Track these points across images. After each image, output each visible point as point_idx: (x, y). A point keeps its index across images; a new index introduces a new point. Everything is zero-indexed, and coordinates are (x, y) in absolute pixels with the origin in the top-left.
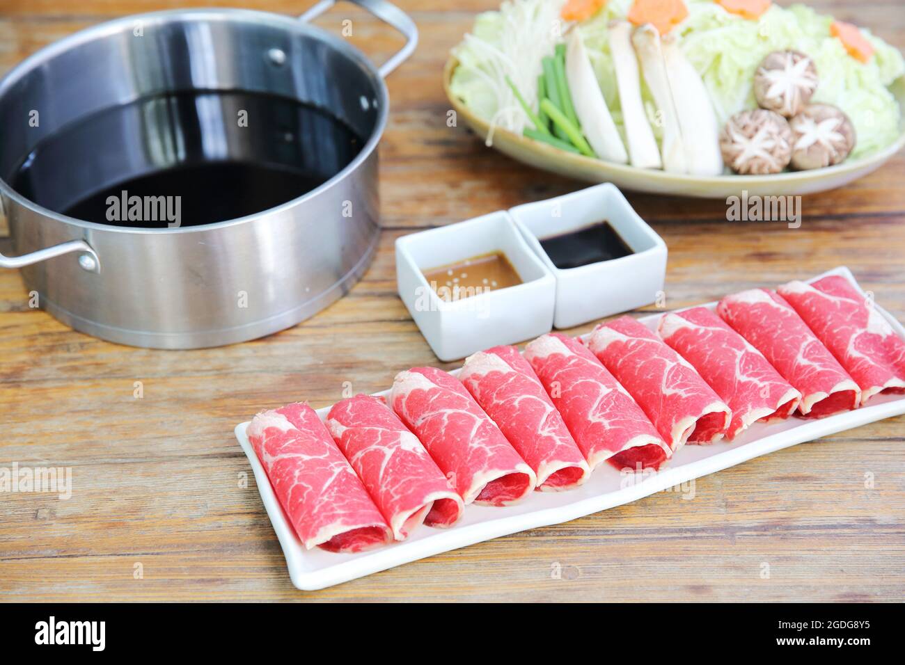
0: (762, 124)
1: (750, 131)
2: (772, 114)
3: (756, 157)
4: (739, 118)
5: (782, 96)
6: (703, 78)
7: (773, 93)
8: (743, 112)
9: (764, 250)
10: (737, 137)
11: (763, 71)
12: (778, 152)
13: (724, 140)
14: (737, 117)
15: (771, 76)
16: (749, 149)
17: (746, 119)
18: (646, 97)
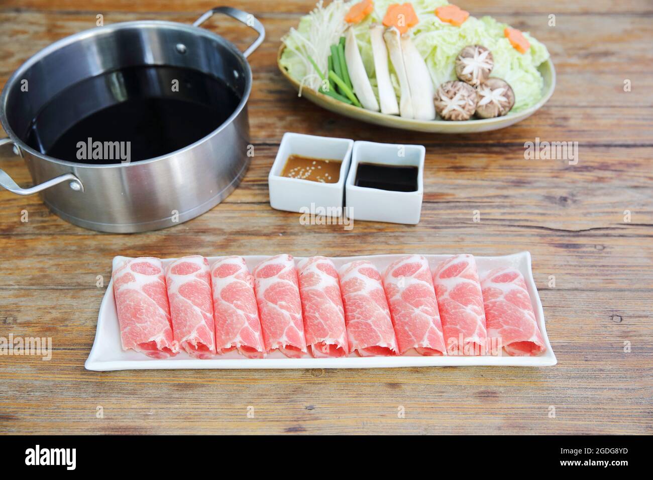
0: (458, 90)
1: (451, 94)
2: (465, 84)
3: (454, 110)
4: (445, 86)
5: (471, 74)
6: (426, 60)
7: (466, 72)
8: (448, 82)
9: (458, 165)
10: (443, 98)
11: (461, 58)
12: (467, 107)
13: (436, 99)
14: (444, 85)
15: (466, 61)
16: (451, 105)
17: (449, 87)
18: (391, 71)
